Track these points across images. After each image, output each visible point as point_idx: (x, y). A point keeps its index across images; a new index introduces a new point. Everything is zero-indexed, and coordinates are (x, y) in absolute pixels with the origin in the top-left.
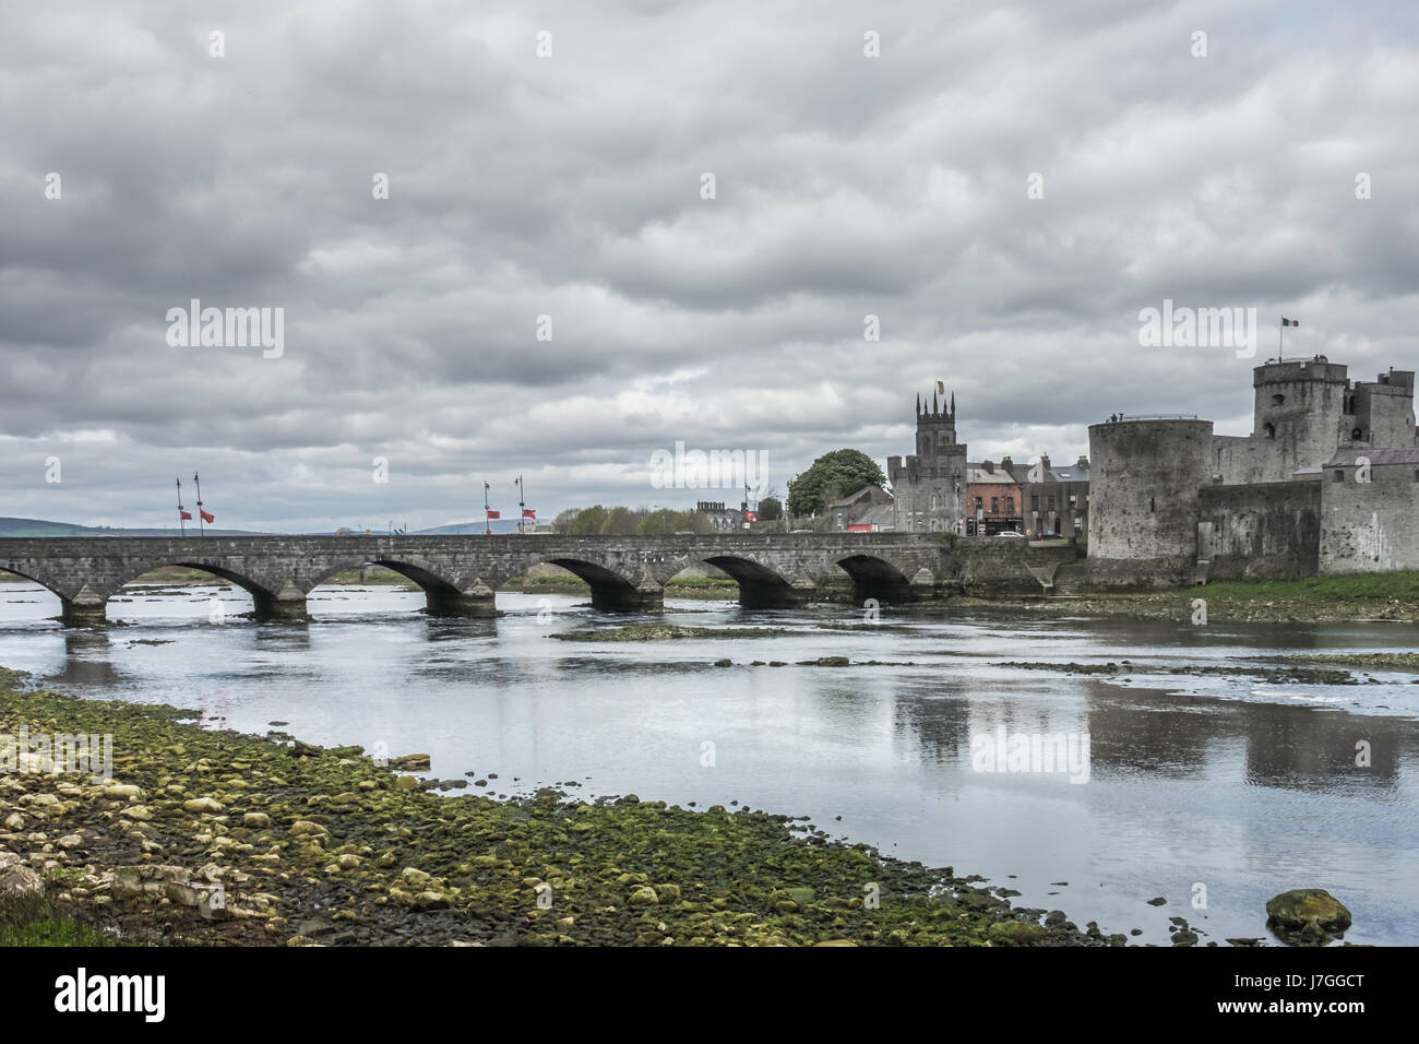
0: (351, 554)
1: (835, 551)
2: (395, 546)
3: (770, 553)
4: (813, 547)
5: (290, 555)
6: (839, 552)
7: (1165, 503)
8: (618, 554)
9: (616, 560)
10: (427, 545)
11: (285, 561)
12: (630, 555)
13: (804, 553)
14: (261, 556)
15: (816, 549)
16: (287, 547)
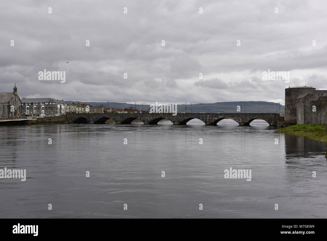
0: (156, 116)
1: (250, 117)
2: (163, 115)
3: (235, 117)
4: (245, 116)
5: (147, 116)
6: (251, 117)
7: (291, 107)
8: (202, 117)
9: (202, 118)
10: (168, 115)
11: (146, 117)
12: (205, 117)
13: (243, 117)
14: (143, 116)
15: (246, 117)
16: (146, 115)
